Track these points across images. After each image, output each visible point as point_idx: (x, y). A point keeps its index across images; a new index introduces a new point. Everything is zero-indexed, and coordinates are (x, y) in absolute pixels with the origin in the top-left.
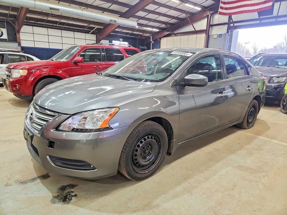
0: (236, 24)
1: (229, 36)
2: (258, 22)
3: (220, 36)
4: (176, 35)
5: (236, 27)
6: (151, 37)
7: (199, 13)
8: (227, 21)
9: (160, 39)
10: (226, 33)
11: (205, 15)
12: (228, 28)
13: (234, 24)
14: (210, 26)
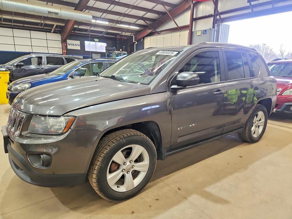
0: (222, 16)
1: (216, 32)
2: (249, 11)
3: (205, 32)
4: (159, 33)
5: (223, 20)
6: (134, 36)
7: (180, 4)
8: (212, 12)
9: (144, 38)
10: (212, 28)
11: (187, 6)
12: (213, 21)
13: (220, 17)
14: (194, 20)
